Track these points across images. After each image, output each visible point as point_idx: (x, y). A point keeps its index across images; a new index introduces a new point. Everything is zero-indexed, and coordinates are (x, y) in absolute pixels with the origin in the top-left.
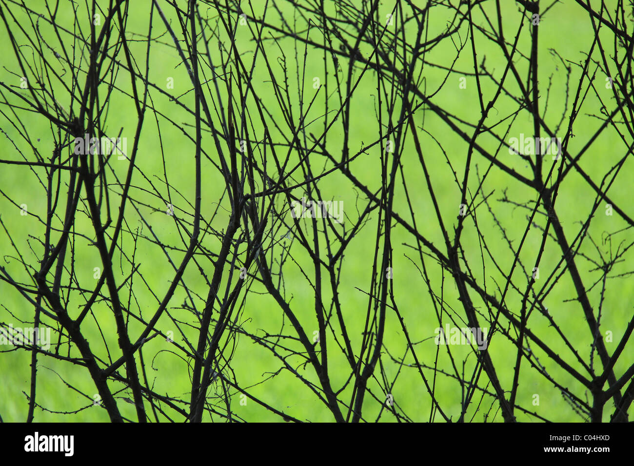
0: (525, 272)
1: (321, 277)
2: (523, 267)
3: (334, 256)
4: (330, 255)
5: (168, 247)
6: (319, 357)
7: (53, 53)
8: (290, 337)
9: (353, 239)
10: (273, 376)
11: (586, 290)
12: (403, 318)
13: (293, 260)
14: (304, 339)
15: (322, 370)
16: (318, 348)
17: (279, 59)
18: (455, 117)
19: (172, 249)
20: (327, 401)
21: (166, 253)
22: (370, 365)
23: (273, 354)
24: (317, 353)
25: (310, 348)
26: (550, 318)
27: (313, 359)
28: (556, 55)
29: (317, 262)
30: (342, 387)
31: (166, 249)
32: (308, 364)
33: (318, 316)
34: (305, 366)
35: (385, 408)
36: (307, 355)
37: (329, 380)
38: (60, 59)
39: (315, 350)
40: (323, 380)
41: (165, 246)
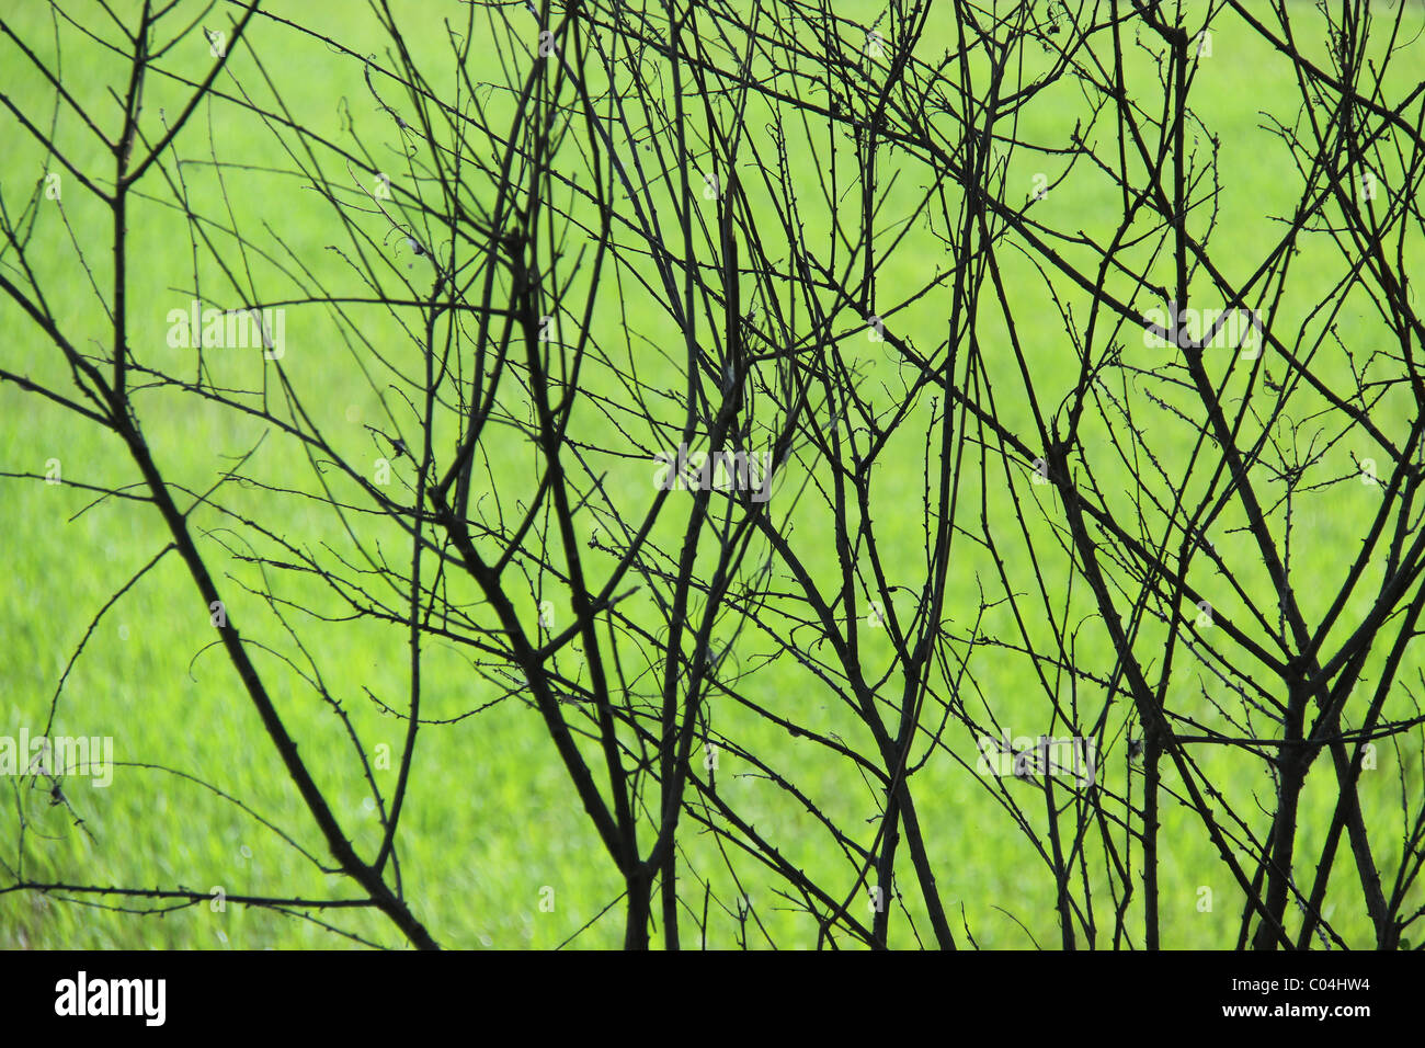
0: (1168, 483)
1: (846, 494)
2: (1165, 475)
3: (863, 459)
4: (856, 458)
5: (581, 445)
6: (843, 629)
7: (394, 120)
8: (791, 596)
9: (896, 429)
10: (770, 661)
11: (1263, 514)
12: (1002, 562)
13: (803, 465)
14: (814, 598)
15: (848, 652)
16: (840, 613)
17: (769, 128)
18: (1034, 224)
19: (588, 448)
20: (860, 707)
21: (578, 456)
22: (926, 641)
23: (756, 624)
24: (837, 623)
25: (826, 614)
26: (1218, 560)
27: (833, 634)
28: (1193, 118)
29: (838, 470)
30: (881, 679)
31: (577, 448)
32: (825, 640)
33: (840, 561)
34: (820, 644)
35: (951, 713)
36: (821, 626)
37: (859, 667)
38: (407, 129)
39: (835, 618)
40: (851, 668)
41: (576, 444)
